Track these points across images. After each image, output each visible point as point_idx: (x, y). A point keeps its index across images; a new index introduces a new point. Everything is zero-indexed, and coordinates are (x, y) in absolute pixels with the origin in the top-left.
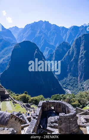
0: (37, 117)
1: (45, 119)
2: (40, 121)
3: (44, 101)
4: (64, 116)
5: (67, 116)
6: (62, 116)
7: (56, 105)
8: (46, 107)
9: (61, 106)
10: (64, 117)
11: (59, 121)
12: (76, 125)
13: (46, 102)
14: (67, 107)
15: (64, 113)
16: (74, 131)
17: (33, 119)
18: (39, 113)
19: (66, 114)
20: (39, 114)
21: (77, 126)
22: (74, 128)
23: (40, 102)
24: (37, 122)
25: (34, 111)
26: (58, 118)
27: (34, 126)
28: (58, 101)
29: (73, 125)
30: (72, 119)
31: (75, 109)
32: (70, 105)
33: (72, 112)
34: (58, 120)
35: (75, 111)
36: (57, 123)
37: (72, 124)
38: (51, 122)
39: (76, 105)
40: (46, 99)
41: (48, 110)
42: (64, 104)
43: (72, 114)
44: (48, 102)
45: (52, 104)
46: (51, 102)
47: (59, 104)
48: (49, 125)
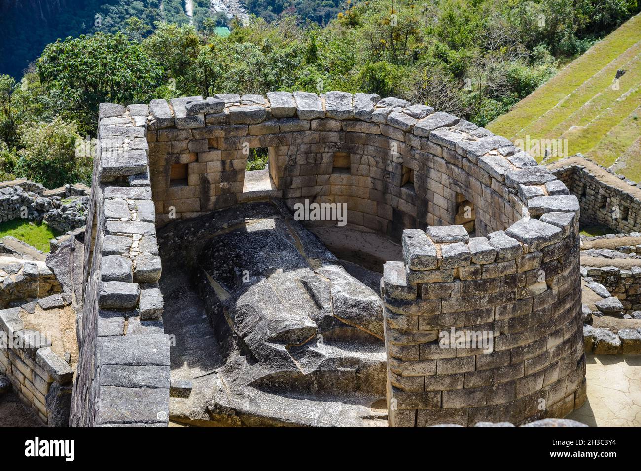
0: (154, 297)
6: (438, 264)
7: (303, 142)
9: (371, 149)
10: (465, 270)
13: (181, 114)
14: (454, 155)
16: (549, 400)
21: (579, 347)
23: (107, 125)
26: (390, 289)
28: (327, 102)
29: (552, 344)
30: (541, 286)
33: (536, 211)
34: (397, 302)
35: (573, 202)
37: (543, 339)
38: (278, 339)
41: (201, 208)
42: (405, 133)
43: (550, 234)
44: (214, 113)
45: (258, 138)
46: (248, 110)
47: (349, 130)
48: (268, 373)
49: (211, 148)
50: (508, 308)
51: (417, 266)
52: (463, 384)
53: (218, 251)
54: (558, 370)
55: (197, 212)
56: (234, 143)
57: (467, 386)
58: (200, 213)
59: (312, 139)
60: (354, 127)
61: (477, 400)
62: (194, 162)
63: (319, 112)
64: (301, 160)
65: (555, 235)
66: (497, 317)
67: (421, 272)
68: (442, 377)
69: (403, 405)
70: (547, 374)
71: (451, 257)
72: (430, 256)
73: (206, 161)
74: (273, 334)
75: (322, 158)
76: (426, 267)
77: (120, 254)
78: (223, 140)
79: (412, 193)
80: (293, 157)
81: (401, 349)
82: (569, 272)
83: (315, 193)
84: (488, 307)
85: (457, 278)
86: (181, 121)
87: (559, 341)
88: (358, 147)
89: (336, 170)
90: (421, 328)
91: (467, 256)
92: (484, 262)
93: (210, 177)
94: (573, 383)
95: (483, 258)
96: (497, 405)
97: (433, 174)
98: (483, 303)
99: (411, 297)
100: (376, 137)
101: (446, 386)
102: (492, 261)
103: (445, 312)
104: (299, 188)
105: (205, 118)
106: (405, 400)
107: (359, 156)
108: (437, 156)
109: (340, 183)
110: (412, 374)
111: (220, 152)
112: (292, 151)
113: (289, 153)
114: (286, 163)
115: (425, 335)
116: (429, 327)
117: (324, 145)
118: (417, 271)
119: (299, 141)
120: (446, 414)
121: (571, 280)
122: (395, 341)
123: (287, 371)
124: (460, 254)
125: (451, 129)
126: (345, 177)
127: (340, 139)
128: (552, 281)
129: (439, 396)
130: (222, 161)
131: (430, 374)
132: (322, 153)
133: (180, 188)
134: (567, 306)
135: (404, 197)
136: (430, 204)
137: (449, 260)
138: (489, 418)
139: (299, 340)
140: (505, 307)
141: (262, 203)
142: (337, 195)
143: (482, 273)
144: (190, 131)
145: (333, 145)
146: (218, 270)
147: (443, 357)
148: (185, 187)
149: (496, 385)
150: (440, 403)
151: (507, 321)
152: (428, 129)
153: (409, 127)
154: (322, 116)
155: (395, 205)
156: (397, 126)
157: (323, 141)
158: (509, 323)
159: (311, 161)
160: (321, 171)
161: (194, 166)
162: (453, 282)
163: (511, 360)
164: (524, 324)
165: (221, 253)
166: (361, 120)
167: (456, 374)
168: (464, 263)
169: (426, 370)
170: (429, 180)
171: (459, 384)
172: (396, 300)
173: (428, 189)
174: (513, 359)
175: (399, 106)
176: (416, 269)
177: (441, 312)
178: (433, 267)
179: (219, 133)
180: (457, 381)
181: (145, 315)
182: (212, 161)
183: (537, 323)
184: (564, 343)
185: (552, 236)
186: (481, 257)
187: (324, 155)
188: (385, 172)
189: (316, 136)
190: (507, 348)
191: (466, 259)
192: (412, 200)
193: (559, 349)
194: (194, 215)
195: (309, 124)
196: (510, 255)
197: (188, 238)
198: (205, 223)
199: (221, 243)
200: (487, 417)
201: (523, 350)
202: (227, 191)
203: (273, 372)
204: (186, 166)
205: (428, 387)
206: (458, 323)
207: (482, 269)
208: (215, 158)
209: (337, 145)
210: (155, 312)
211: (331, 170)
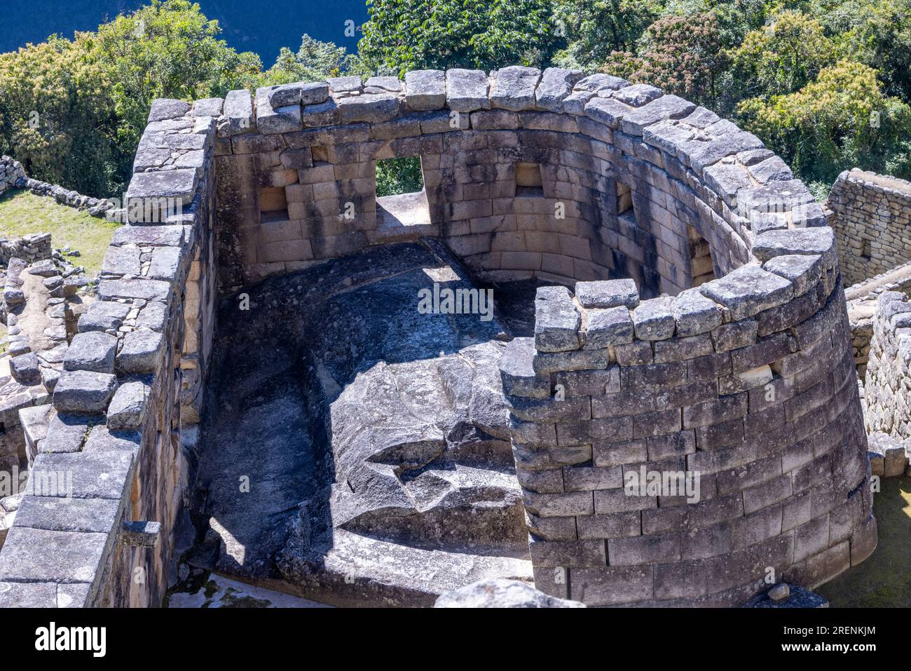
0: (130, 396)
1: (285, 409)
2: (192, 456)
3: (239, 106)
4: (631, 332)
5: (676, 332)
6: (580, 341)
7: (461, 148)
8: (283, 213)
9: (569, 157)
10: (624, 351)
11: (544, 413)
12: (832, 461)
13: (265, 111)
14: (676, 164)
15: (618, 271)
16: (798, 552)
17: (67, 435)
18: (156, 314)
19: (651, 286)
20: (172, 331)
21: (852, 469)
22: (804, 515)
23: (154, 133)
24: (146, 468)
25: (70, 295)
26: (508, 381)
27: (97, 545)
28: (497, 84)
29: (792, 464)
30: (762, 374)
31: (821, 208)
32: (724, 129)
33: (765, 254)
34: (519, 402)
35: (824, 237)
36: (504, 463)
37: (774, 458)
38: (386, 457)
39: (836, 133)
40: (277, 70)
41: (314, 254)
42: (612, 130)
43: (770, 291)
44: (312, 104)
45: (388, 145)
46: (368, 102)
47: (531, 126)
48: (367, 509)
49: (316, 163)
50: (704, 408)
51: (545, 346)
52: (639, 528)
53: (332, 320)
54: (809, 504)
55: (309, 260)
56: (351, 153)
57: (647, 531)
58: (313, 262)
59: (475, 143)
60: (538, 122)
61: (664, 552)
62: (295, 183)
63: (480, 100)
64: (461, 176)
65: (780, 293)
66: (687, 424)
67: (552, 354)
68: (604, 517)
69: (546, 561)
70: (787, 512)
71: (598, 331)
72: (565, 329)
73: (312, 181)
74: (378, 451)
75: (495, 174)
76: (559, 346)
77: (103, 329)
78: (332, 148)
79: (634, 225)
80: (448, 172)
81: (534, 475)
82: (814, 351)
83: (493, 228)
84: (670, 407)
85: (612, 364)
86: (264, 122)
87: (806, 459)
88: (549, 155)
89: (520, 190)
90: (561, 442)
91: (625, 328)
92: (655, 338)
93: (321, 206)
94: (841, 524)
95: (652, 331)
96: (699, 561)
97: (655, 194)
98: (661, 402)
99: (542, 393)
100: (573, 137)
101: (610, 531)
102: (670, 336)
103: (598, 416)
104: (465, 220)
105: (302, 117)
106: (548, 553)
107: (553, 168)
108: (656, 166)
109: (531, 212)
110: (555, 513)
111: (331, 167)
112: (446, 162)
113: (442, 166)
114: (438, 182)
115: (569, 453)
116: (574, 441)
117: (496, 153)
118: (546, 353)
119: (455, 147)
120: (616, 574)
121: (820, 362)
122: (524, 463)
123: (395, 508)
124: (614, 326)
125: (678, 123)
126: (537, 201)
127: (520, 141)
128: (781, 365)
129: (602, 547)
130: (337, 181)
131: (583, 513)
132: (494, 165)
133: (277, 224)
134: (816, 404)
135: (624, 232)
136: (658, 243)
137: (596, 336)
138: (687, 580)
139: (417, 460)
140: (699, 408)
141: (407, 245)
142: (528, 230)
143: (654, 355)
144: (281, 137)
145: (511, 152)
146: (330, 350)
147: (601, 488)
148: (284, 223)
149: (696, 530)
150: (604, 556)
151: (704, 429)
152: (640, 123)
153: (616, 121)
154: (486, 106)
155: (614, 244)
156: (600, 120)
157: (496, 145)
158: (708, 433)
159: (479, 178)
160: (498, 194)
161: (293, 191)
162: (608, 369)
163: (718, 491)
164: (736, 433)
165: (335, 324)
166: (548, 112)
167: (626, 513)
168: (621, 339)
169: (576, 508)
170: (651, 204)
171: (632, 528)
172: (520, 399)
173: (653, 219)
174: (722, 490)
175: (609, 88)
176: (544, 349)
177: (592, 418)
178: (570, 346)
179: (326, 138)
180: (628, 523)
181: (113, 423)
182: (321, 181)
183: (759, 432)
184: (818, 462)
185: (772, 294)
186: (649, 329)
187: (498, 167)
188: (594, 192)
189: (480, 137)
190: (709, 472)
191: (623, 334)
192: (636, 236)
193: (806, 473)
194: (305, 265)
195: (467, 120)
196: (698, 326)
197: (292, 302)
198: (318, 278)
199: (337, 309)
200: (684, 579)
201: (737, 474)
202: (350, 227)
203: (373, 509)
204: (283, 189)
205: (583, 534)
206: (620, 433)
207: (653, 349)
208: (325, 177)
209: (516, 150)
210: (129, 418)
211: (512, 191)
